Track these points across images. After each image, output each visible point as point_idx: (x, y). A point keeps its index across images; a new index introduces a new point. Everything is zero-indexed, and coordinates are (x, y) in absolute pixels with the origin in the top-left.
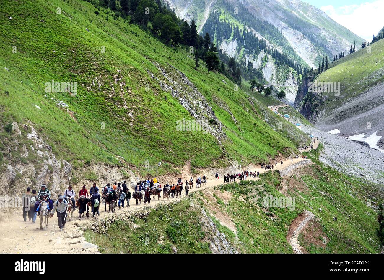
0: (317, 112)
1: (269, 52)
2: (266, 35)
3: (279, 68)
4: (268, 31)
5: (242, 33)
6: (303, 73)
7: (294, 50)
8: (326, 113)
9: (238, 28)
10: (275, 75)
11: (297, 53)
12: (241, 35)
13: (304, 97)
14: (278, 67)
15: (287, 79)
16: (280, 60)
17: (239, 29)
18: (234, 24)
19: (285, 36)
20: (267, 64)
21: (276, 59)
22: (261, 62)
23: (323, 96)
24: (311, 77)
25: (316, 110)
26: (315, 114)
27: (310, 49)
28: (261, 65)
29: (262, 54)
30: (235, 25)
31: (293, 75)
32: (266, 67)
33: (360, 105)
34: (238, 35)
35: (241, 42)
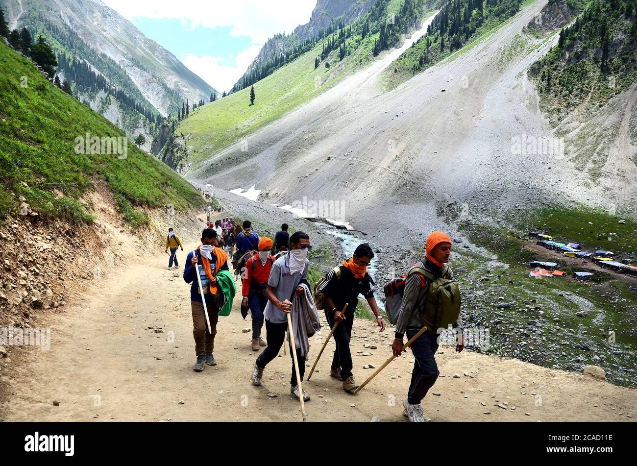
0: (181, 165)
1: (111, 92)
2: (105, 72)
3: (126, 114)
4: (107, 66)
5: (71, 64)
6: (156, 121)
7: (143, 94)
8: (193, 165)
9: (64, 55)
10: (120, 121)
11: (146, 98)
12: (70, 65)
13: (161, 148)
14: (125, 112)
15: (136, 128)
16: (126, 103)
17: (67, 58)
18: (58, 49)
19: (130, 76)
20: (109, 106)
21: (121, 102)
22: (100, 104)
23: (187, 147)
24: (169, 125)
25: (180, 162)
26: (179, 167)
27: (161, 95)
28: (100, 107)
29: (102, 94)
30: (60, 51)
31: (144, 123)
32: (107, 110)
33: (232, 157)
34: (66, 65)
35: (71, 75)
